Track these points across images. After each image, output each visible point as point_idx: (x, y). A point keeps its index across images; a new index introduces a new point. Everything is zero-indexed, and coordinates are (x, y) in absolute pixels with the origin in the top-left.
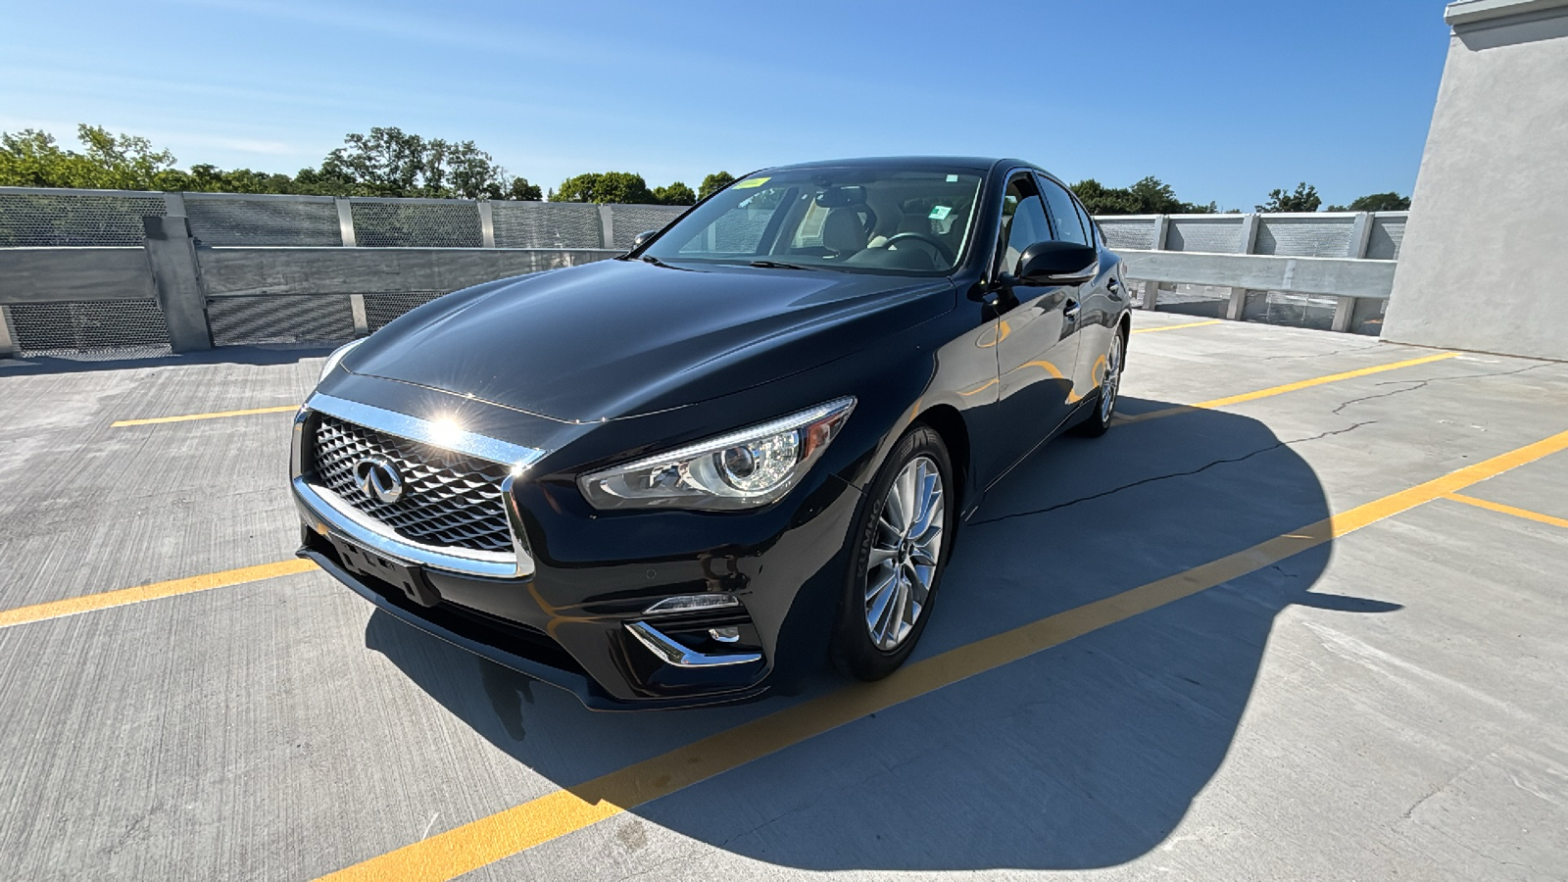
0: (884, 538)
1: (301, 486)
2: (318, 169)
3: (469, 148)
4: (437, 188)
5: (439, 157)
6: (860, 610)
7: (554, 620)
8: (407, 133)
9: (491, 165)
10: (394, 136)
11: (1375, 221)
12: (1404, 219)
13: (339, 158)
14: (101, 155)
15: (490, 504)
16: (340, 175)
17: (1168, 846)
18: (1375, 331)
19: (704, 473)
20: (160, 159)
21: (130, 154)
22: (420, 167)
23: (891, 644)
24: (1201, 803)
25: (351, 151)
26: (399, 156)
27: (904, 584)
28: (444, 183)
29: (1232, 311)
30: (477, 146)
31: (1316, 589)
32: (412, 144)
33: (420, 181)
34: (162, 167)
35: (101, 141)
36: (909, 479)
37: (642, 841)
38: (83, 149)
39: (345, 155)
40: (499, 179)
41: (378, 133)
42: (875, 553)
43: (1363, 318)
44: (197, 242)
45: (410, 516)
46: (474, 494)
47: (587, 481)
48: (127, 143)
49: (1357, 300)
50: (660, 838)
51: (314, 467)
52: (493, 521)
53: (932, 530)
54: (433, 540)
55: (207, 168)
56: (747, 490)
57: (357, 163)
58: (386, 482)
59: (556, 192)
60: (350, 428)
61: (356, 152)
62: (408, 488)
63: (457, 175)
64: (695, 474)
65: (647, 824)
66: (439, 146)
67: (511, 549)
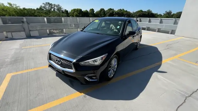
0: (110, 67)
1: (49, 61)
2: (39, 8)
3: (59, 5)
4: (55, 11)
5: (55, 6)
6: (108, 74)
7: (77, 76)
8: (50, 3)
9: (62, 7)
10: (49, 3)
11: (176, 20)
12: (179, 20)
13: (41, 6)
14: (10, 6)
15: (70, 65)
16: (42, 9)
17: (137, 98)
18: (174, 34)
19: (92, 62)
20: (18, 7)
21: (14, 6)
22: (52, 8)
23: (111, 77)
24: (141, 94)
25: (43, 5)
26: (49, 6)
27: (112, 71)
28: (56, 10)
29: (157, 31)
30: (60, 5)
31: (158, 70)
32: (51, 4)
33: (52, 10)
34: (19, 8)
35: (10, 4)
36: (113, 61)
37: (86, 97)
38: (8, 6)
39: (42, 6)
40: (63, 10)
41: (46, 3)
42: (109, 69)
43: (173, 32)
44: (28, 23)
45: (62, 65)
46: (69, 64)
47: (80, 63)
48: (14, 5)
49: (172, 30)
50: (88, 97)
51: (50, 58)
52: (71, 66)
53: (116, 65)
54: (64, 68)
55: (24, 8)
56: (97, 64)
57: (44, 7)
58: (59, 62)
59: (70, 11)
60: (55, 56)
61: (44, 6)
62: (61, 63)
63: (57, 9)
64: (91, 62)
65: (87, 96)
66: (55, 5)
67: (73, 69)
